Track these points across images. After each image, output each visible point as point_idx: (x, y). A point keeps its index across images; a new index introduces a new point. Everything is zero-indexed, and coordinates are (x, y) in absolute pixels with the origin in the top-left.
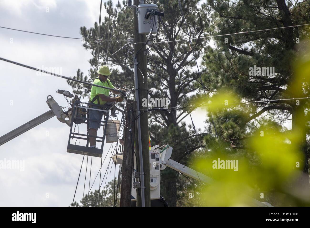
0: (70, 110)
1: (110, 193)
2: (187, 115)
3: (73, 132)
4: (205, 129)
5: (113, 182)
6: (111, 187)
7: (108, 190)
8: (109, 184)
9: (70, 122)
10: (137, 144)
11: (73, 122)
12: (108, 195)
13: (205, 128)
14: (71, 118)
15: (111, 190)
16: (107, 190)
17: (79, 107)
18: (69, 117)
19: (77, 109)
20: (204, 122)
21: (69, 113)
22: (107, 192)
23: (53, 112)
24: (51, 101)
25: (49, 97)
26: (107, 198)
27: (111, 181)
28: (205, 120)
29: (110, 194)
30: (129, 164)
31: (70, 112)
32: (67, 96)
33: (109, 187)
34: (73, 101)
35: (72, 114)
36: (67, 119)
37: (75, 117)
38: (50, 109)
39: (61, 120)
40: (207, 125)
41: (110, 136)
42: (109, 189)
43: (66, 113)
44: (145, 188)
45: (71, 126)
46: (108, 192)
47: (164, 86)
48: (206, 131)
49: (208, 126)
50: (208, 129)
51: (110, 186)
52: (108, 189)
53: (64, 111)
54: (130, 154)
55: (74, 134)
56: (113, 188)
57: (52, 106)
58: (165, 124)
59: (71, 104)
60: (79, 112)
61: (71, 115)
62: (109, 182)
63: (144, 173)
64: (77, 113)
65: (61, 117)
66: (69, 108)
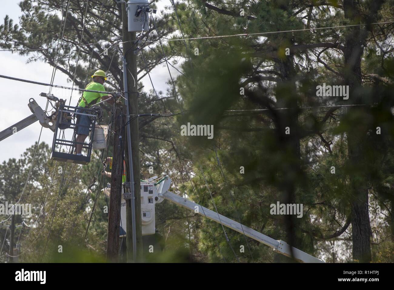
0: (54, 114)
1: (29, 162)
2: (145, 75)
3: (58, 138)
4: (167, 92)
5: (33, 148)
6: (31, 155)
7: (28, 159)
8: (28, 151)
9: (54, 128)
10: (127, 152)
11: (58, 128)
12: (27, 166)
13: (168, 90)
14: (55, 123)
15: (31, 160)
16: (26, 159)
17: (64, 111)
18: (53, 122)
19: (62, 114)
20: (166, 83)
21: (53, 118)
22: (25, 162)
23: (35, 116)
24: (33, 105)
25: (32, 100)
26: (26, 169)
27: (31, 147)
28: (167, 81)
29: (29, 165)
30: (118, 174)
31: (55, 116)
32: (51, 99)
33: (28, 155)
34: (58, 105)
35: (57, 119)
36: (51, 124)
37: (60, 122)
38: (32, 114)
39: (44, 125)
40: (170, 87)
41: (97, 143)
42: (28, 157)
43: (50, 118)
44: (136, 199)
45: (55, 131)
46: (27, 162)
47: (115, 37)
48: (168, 94)
49: (172, 88)
50: (172, 91)
51: (29, 153)
52: (26, 157)
53: (48, 116)
54: (119, 162)
55: (59, 140)
56: (33, 157)
57: (34, 111)
58: (118, 86)
59: (55, 108)
60: (64, 117)
61: (55, 119)
62: (28, 148)
63: (134, 183)
64: (63, 118)
65: (44, 122)
66: (52, 112)
